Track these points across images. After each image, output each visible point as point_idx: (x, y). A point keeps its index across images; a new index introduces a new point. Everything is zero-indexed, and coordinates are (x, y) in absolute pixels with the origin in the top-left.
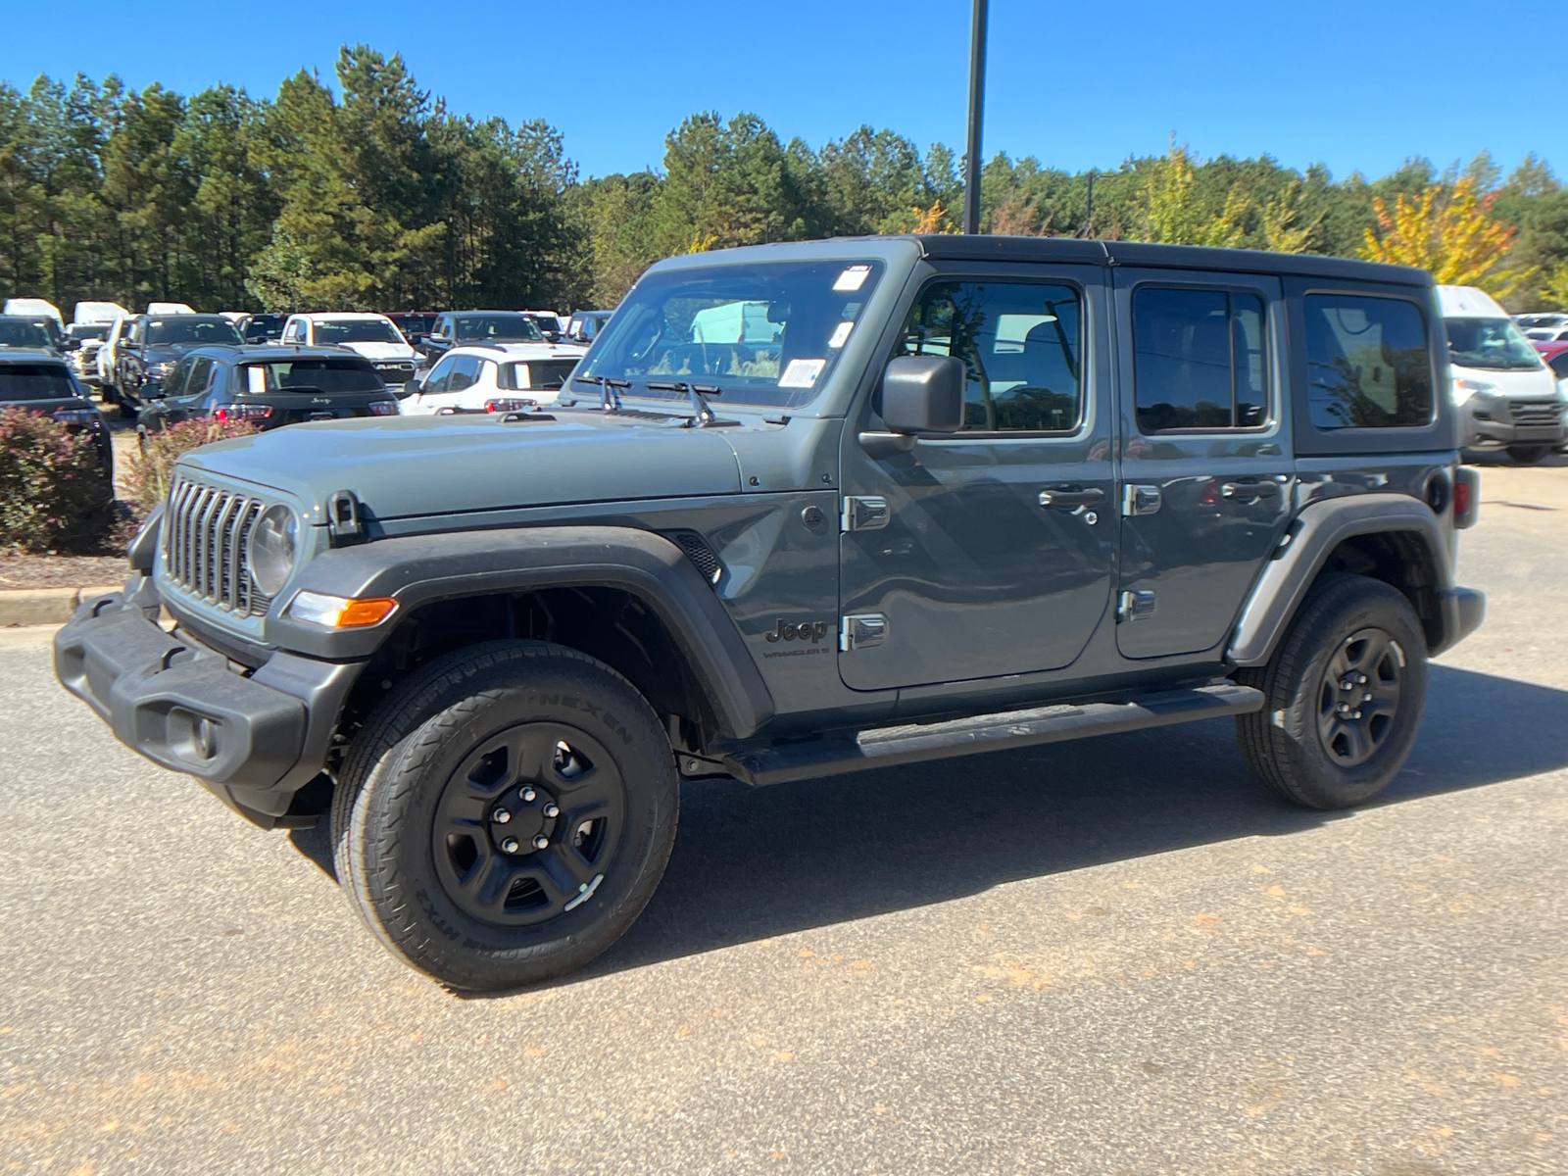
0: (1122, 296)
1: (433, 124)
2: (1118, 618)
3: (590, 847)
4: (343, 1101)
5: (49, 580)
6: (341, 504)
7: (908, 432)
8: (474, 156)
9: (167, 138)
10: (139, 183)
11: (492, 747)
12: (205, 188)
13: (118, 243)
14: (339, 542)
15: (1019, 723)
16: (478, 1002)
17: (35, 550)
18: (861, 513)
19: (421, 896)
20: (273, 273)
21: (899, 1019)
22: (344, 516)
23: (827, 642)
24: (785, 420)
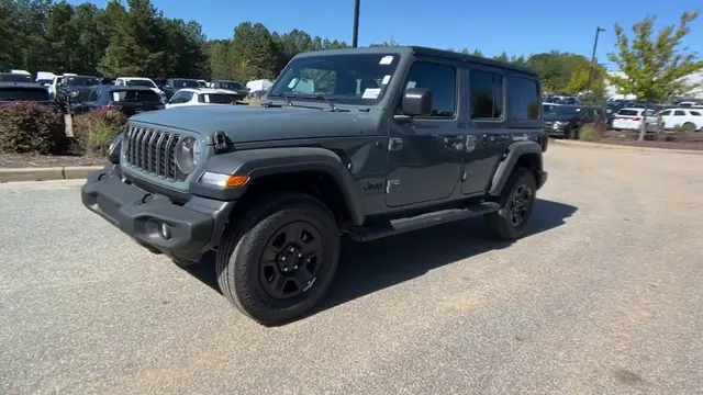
0: (467, 72)
1: (159, 20)
2: (463, 181)
3: (311, 267)
4: (240, 378)
5: (51, 164)
6: (219, 136)
7: (412, 116)
8: (173, 31)
9: (69, 19)
10: (59, 34)
11: (280, 232)
12: (82, 37)
13: (53, 52)
14: (219, 152)
15: (437, 216)
16: (275, 328)
17: (43, 153)
18: (395, 144)
19: (256, 291)
20: (106, 65)
21: (427, 326)
22: (220, 142)
23: (382, 190)
24: (368, 110)
